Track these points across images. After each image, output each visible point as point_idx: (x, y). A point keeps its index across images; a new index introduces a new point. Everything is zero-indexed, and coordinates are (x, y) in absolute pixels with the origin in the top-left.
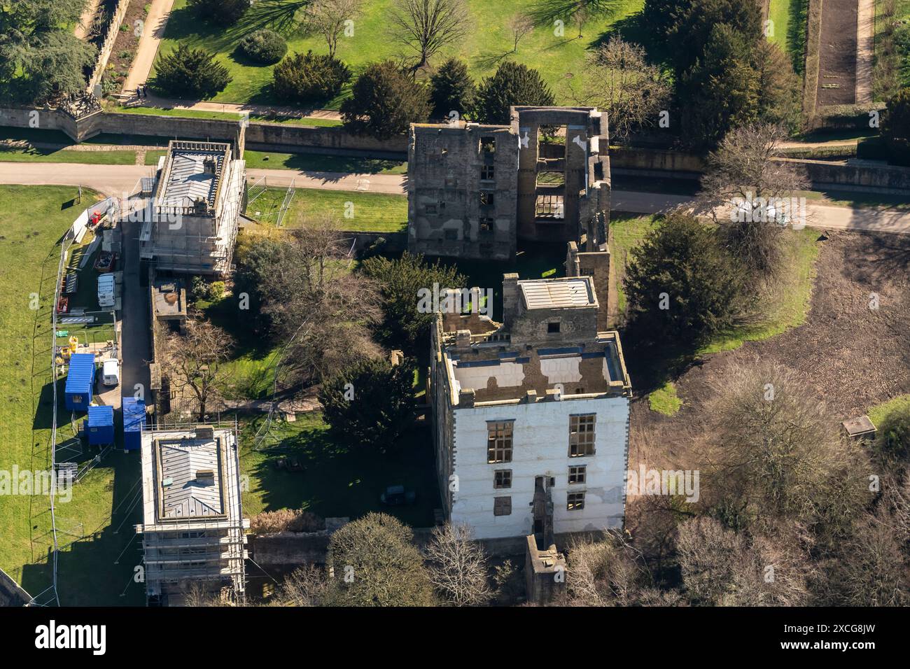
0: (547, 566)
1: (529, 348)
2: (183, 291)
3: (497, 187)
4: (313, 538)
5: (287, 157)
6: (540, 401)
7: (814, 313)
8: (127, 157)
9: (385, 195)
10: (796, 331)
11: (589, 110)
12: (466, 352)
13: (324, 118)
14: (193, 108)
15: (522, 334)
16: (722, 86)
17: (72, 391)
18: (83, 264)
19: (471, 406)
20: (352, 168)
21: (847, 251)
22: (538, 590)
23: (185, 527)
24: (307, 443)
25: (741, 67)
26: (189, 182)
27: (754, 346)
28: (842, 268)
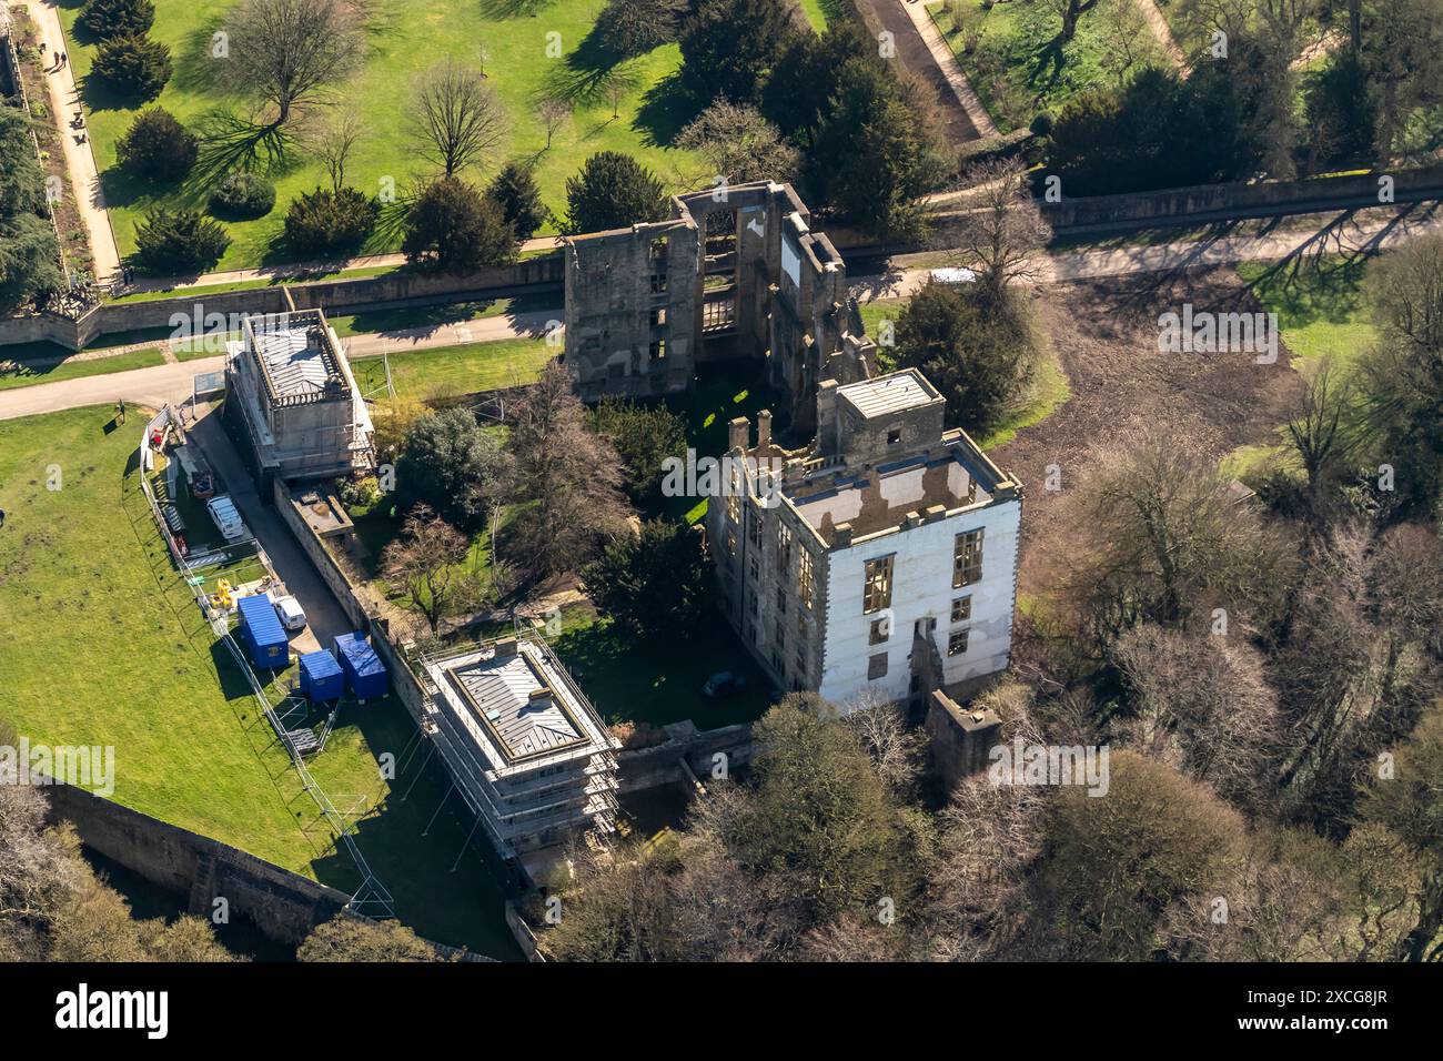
0: (977, 721)
1: (868, 467)
2: (332, 499)
3: (672, 299)
4: (660, 753)
5: (350, 320)
6: (923, 524)
7: (1074, 383)
8: (151, 357)
9: (497, 342)
10: (1067, 407)
11: (765, 184)
12: (799, 487)
13: (366, 266)
14: (196, 285)
15: (860, 452)
16: (878, 133)
17: (266, 642)
18: (173, 493)
19: (847, 545)
20: (437, 319)
21: (1070, 305)
22: (969, 752)
23: (548, 762)
24: (574, 648)
25: (893, 108)
26: (296, 362)
27: (1028, 433)
28: (1076, 327)
